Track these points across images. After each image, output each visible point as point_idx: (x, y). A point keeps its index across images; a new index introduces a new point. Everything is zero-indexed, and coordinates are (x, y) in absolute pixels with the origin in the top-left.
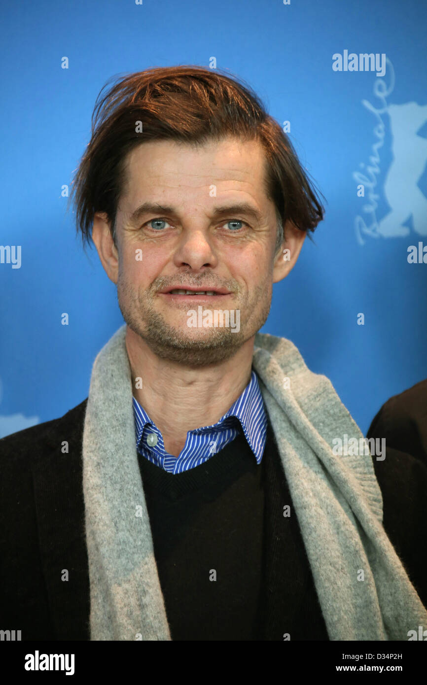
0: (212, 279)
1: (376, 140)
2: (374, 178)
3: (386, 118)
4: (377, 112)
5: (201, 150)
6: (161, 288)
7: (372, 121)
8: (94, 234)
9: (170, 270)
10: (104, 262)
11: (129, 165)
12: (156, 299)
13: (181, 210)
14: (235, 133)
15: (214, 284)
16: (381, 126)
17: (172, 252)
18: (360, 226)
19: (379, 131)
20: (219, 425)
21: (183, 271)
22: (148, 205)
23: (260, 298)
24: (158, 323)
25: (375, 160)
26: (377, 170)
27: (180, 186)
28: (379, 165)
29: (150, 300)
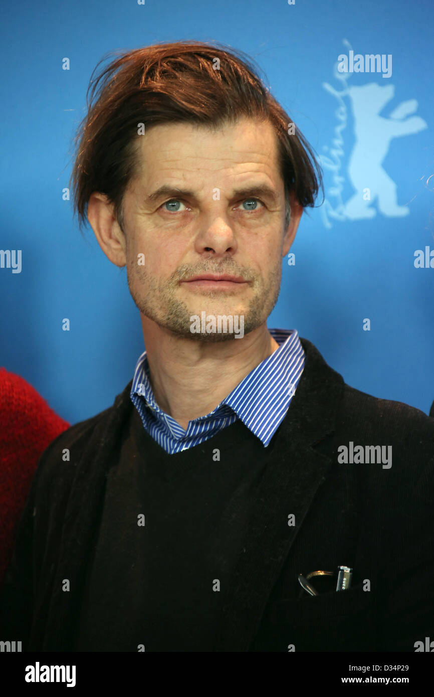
0: (232, 266)
1: (338, 123)
2: (339, 161)
3: (347, 100)
4: (338, 94)
5: (219, 133)
6: (184, 278)
7: (333, 103)
8: (90, 214)
9: (191, 258)
10: (102, 244)
11: (140, 147)
12: (178, 288)
13: (201, 195)
14: (249, 114)
15: (233, 272)
16: (343, 109)
17: (193, 238)
18: (327, 210)
19: (342, 114)
20: (213, 414)
21: (207, 258)
22: (166, 188)
23: (274, 283)
24: (181, 312)
25: (338, 142)
26: (341, 153)
27: (199, 169)
28: (343, 147)
29: (172, 290)
